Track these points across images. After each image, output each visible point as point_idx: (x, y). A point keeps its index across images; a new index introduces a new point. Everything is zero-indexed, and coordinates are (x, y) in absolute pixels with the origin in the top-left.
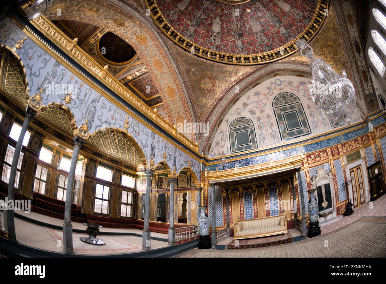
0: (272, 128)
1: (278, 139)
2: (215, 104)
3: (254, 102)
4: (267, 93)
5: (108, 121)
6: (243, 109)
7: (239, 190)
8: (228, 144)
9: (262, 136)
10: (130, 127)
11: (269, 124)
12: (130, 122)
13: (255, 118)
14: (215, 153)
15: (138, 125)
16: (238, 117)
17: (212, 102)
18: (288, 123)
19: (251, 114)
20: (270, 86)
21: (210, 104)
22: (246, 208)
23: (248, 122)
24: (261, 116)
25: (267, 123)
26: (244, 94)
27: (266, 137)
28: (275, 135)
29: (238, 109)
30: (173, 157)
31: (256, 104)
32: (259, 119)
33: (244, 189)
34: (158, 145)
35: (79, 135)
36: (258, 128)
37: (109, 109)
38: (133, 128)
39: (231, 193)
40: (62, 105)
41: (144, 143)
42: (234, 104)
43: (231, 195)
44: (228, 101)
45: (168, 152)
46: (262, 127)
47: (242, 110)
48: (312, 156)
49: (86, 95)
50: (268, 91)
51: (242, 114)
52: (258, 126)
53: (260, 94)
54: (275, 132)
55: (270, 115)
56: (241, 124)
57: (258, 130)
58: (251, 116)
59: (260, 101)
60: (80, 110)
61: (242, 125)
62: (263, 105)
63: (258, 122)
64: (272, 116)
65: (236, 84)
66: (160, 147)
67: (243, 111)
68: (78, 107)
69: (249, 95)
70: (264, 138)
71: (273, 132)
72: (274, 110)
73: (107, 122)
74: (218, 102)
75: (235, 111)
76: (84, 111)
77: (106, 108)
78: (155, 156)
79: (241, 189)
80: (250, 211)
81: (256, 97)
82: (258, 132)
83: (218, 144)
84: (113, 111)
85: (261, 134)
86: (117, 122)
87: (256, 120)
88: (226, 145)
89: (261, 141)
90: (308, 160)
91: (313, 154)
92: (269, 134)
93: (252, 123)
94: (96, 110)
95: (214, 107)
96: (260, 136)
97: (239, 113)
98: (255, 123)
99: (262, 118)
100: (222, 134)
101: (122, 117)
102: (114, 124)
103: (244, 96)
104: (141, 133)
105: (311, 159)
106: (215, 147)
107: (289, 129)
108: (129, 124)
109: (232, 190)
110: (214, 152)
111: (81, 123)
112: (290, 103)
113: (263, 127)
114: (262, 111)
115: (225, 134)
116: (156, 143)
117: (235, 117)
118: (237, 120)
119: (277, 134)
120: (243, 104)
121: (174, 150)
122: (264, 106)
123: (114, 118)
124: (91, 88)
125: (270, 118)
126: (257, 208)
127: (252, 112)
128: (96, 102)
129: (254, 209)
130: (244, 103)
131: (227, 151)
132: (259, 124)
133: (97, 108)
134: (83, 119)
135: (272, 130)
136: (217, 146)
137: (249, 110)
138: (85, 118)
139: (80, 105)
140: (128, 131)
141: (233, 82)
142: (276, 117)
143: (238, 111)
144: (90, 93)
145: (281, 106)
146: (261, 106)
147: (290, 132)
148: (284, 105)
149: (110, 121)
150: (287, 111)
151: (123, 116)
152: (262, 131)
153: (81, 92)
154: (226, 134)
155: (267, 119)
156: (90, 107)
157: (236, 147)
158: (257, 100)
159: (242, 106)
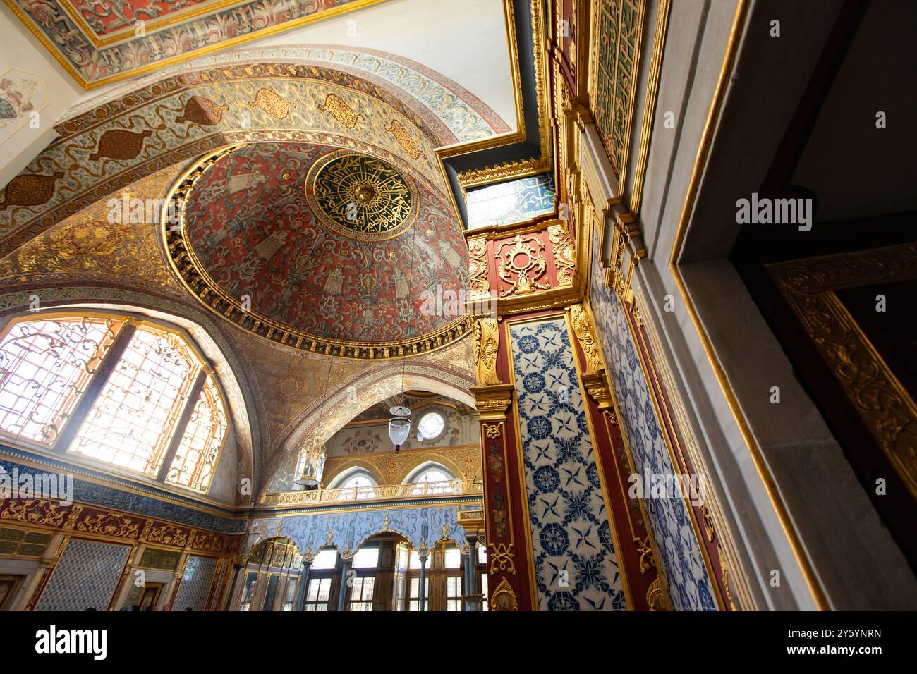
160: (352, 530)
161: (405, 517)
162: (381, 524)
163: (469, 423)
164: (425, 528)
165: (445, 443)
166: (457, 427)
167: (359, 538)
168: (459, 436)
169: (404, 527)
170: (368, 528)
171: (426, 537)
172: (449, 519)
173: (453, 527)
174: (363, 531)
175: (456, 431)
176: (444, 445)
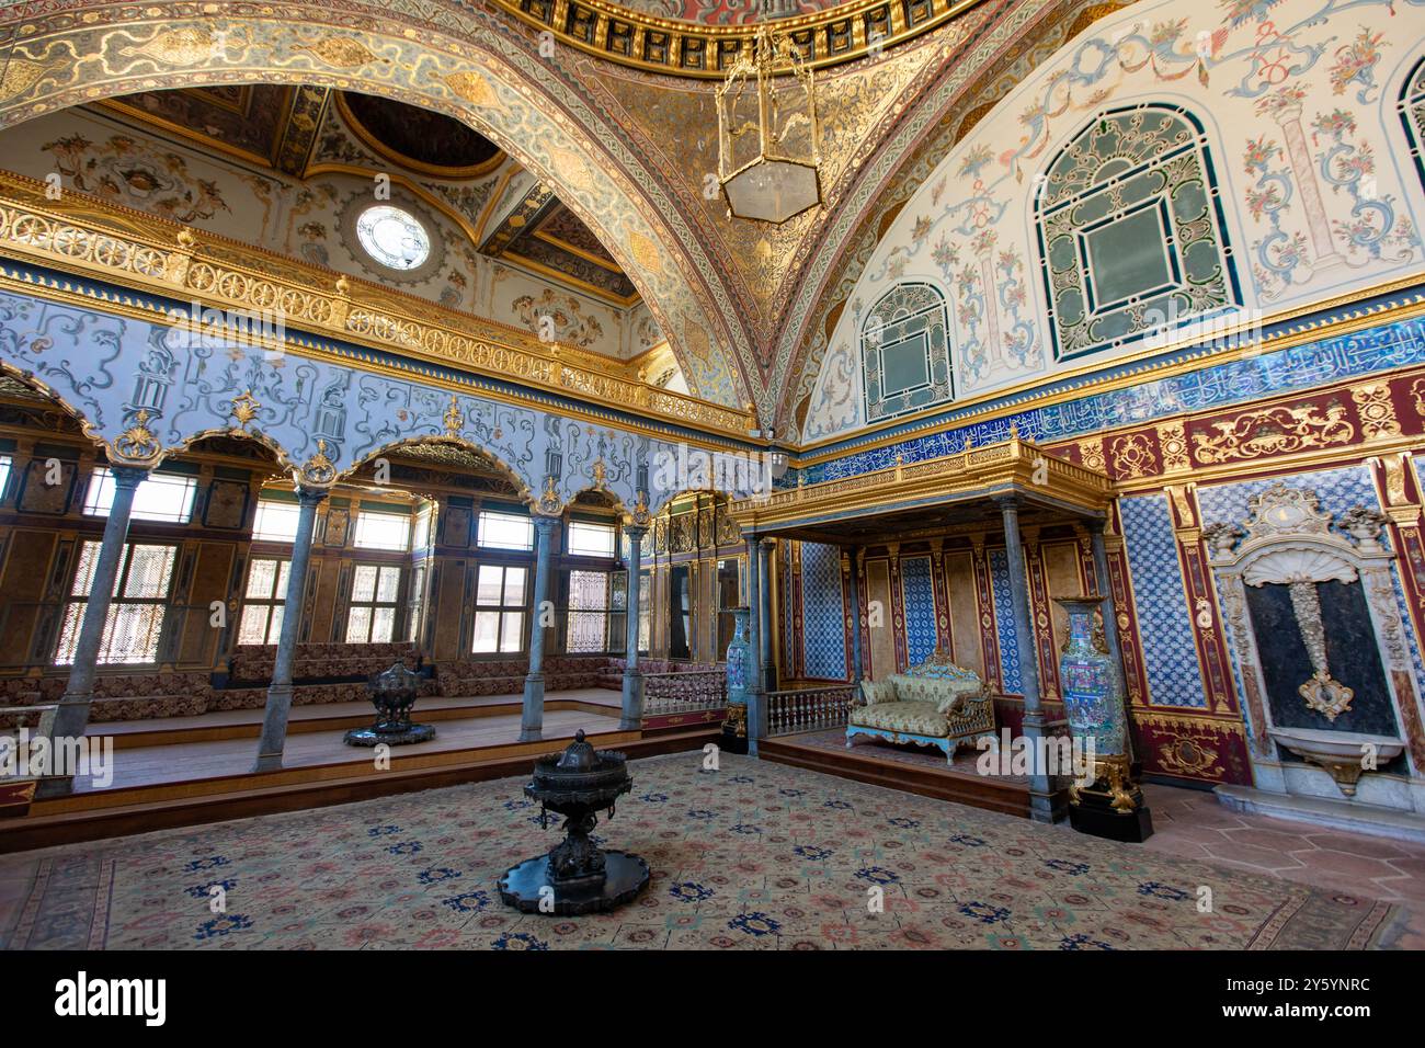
0: (1015, 313)
1: (1041, 355)
2: (806, 252)
3: (957, 208)
4: (1018, 147)
5: (391, 428)
6: (913, 248)
7: (888, 552)
8: (858, 392)
9: (974, 351)
10: (467, 422)
11: (1007, 295)
12: (465, 411)
13: (951, 279)
14: (819, 426)
15: (492, 411)
16: (894, 283)
17: (794, 250)
18: (1103, 273)
19: (939, 264)
20: (1041, 103)
21: (786, 261)
22: (912, 620)
23: (928, 299)
24: (978, 267)
25: (997, 293)
26: (919, 182)
27: (988, 355)
28: (1026, 342)
29: (896, 250)
30: (634, 465)
31: (964, 211)
32: (967, 280)
33: (903, 548)
34: (572, 445)
35: (308, 484)
36: (962, 320)
37: (386, 398)
38: (478, 424)
39: (864, 561)
40: (231, 430)
41: (519, 451)
42: (880, 237)
43: (864, 568)
44: (847, 230)
45: (613, 458)
46: (977, 311)
47: (910, 254)
48: (1227, 427)
49: (300, 384)
50: (1028, 131)
51: (907, 269)
52: (963, 311)
53: (987, 159)
54: (1028, 327)
55: (1015, 253)
56: (903, 313)
57: (960, 325)
58: (939, 271)
59: (981, 198)
60: (292, 425)
61: (905, 313)
62: (993, 212)
63: (961, 294)
64: (1024, 260)
65: (879, 146)
66: (582, 451)
67: (911, 258)
68: (283, 421)
69: (940, 178)
70: (980, 357)
71: (1020, 329)
72: (1038, 226)
73: (386, 430)
74: (816, 247)
75: (885, 263)
76: (309, 423)
77: (375, 398)
78: (563, 478)
79: (893, 550)
80: (925, 633)
81: (971, 178)
82: (959, 334)
83: (828, 394)
84: (402, 398)
85: (970, 343)
86: (420, 422)
87: (955, 287)
88: (852, 396)
89: (967, 369)
90: (1192, 447)
91: (1231, 418)
92: (1003, 337)
93: (941, 302)
94: (344, 412)
95: (805, 266)
96: (965, 350)
97: (896, 270)
98: (954, 300)
99: (979, 273)
100: (841, 357)
101: (433, 406)
102: (412, 429)
103: (921, 187)
104: (505, 427)
105: (1218, 440)
106: (822, 403)
107: (1100, 303)
108: (461, 416)
109: (869, 553)
110: (817, 422)
111: (305, 455)
112: (1133, 167)
113: (982, 310)
114: (985, 243)
115: (849, 354)
116: (565, 445)
117: (886, 285)
118: (891, 298)
119: (1036, 333)
120: (914, 226)
121: (638, 445)
122: (995, 215)
123: (409, 415)
124: (312, 362)
125: (1015, 269)
126: (949, 627)
127: (945, 256)
128: (341, 392)
129: (939, 627)
130: (918, 222)
131: (855, 417)
132: (967, 302)
133: (347, 406)
134: (311, 444)
135: (1016, 318)
136: (827, 402)
137: (933, 250)
138: (315, 440)
139: (290, 414)
140: (461, 435)
141: (866, 142)
142: (1042, 255)
143: (892, 259)
144: (313, 374)
145: (1077, 195)
146: (982, 221)
147: (1106, 318)
148: (1093, 187)
149: (396, 427)
150: (1108, 216)
151: (436, 403)
152: (973, 328)
153: (280, 381)
154: (852, 358)
155: (1002, 273)
156: (324, 411)
157: (881, 400)
158: (970, 197)
159: (911, 234)
160: (335, 413)
161: (504, 421)
162: (436, 421)
163: (491, 273)
164: (554, 459)
165: (431, 291)
166: (463, 271)
167: (363, 440)
168: (466, 292)
169: (502, 442)
170: (394, 421)
171: (557, 477)
172: (608, 452)
173: (616, 470)
174: (375, 425)
175: (458, 278)
176: (427, 297)
